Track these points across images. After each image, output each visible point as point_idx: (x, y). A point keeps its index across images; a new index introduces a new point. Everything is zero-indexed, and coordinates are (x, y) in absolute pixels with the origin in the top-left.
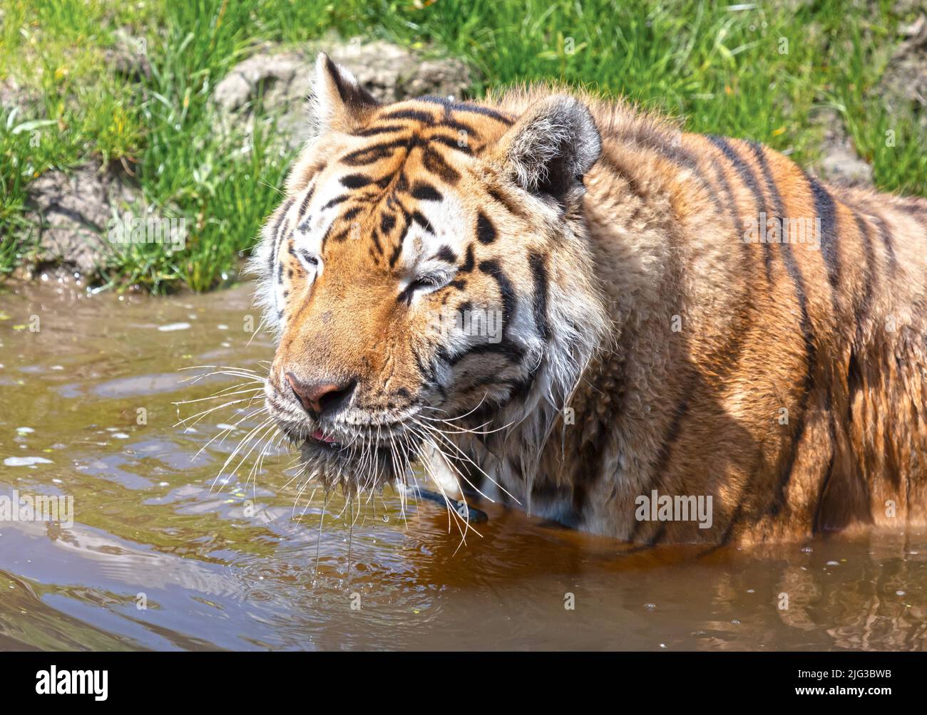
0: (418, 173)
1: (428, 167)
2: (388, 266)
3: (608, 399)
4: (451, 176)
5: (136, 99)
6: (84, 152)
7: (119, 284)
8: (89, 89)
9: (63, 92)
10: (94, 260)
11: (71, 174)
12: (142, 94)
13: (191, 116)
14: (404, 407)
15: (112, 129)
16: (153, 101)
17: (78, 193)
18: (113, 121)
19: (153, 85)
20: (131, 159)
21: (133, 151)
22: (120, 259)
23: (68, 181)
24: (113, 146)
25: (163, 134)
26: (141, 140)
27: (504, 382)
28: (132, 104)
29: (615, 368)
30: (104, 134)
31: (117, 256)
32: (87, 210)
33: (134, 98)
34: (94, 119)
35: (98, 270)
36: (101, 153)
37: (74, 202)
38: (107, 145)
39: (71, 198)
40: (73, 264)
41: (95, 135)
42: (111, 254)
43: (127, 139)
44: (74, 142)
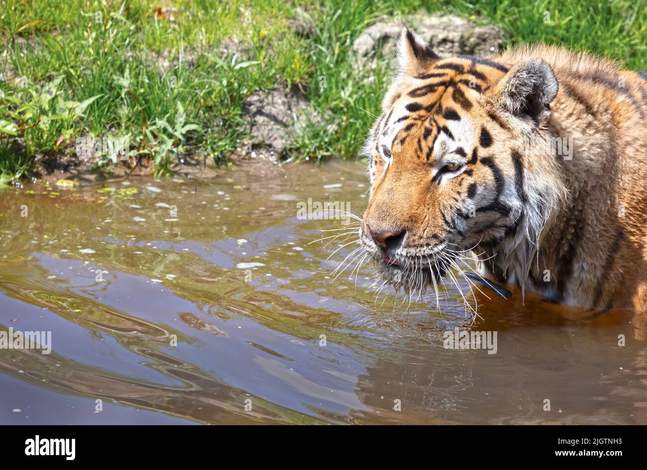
0: (449, 103)
1: (455, 99)
2: (426, 159)
3: (573, 231)
4: (467, 105)
5: (307, 49)
6: (277, 80)
7: (297, 158)
8: (280, 43)
9: (265, 44)
10: (283, 144)
11: (269, 93)
12: (311, 46)
13: (340, 59)
14: (436, 245)
15: (293, 66)
16: (317, 50)
17: (273, 104)
18: (294, 62)
19: (318, 40)
20: (304, 84)
21: (305, 80)
22: (298, 143)
23: (267, 97)
24: (294, 77)
25: (323, 69)
26: (310, 72)
27: (501, 226)
28: (305, 52)
29: (576, 213)
30: (288, 69)
31: (296, 141)
32: (278, 114)
33: (306, 48)
34: (283, 60)
35: (285, 149)
36: (287, 81)
37: (271, 109)
38: (290, 76)
39: (269, 107)
40: (270, 146)
41: (283, 70)
42: (293, 140)
43: (302, 72)
44: (271, 74)
